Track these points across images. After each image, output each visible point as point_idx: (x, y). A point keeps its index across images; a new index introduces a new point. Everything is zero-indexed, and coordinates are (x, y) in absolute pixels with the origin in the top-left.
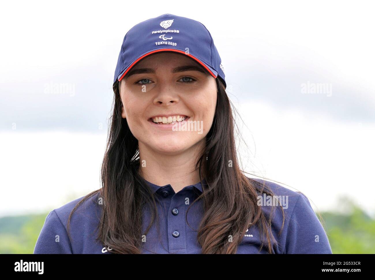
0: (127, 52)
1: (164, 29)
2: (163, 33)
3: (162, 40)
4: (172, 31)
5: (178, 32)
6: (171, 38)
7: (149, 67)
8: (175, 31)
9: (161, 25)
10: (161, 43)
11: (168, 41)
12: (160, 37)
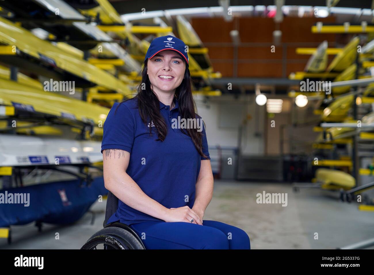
0: (152, 48)
1: (168, 41)
2: (168, 43)
3: (168, 45)
4: (172, 42)
5: (174, 43)
6: (172, 45)
7: (162, 54)
8: (173, 42)
9: (167, 39)
10: (168, 46)
11: (170, 46)
12: (167, 44)
